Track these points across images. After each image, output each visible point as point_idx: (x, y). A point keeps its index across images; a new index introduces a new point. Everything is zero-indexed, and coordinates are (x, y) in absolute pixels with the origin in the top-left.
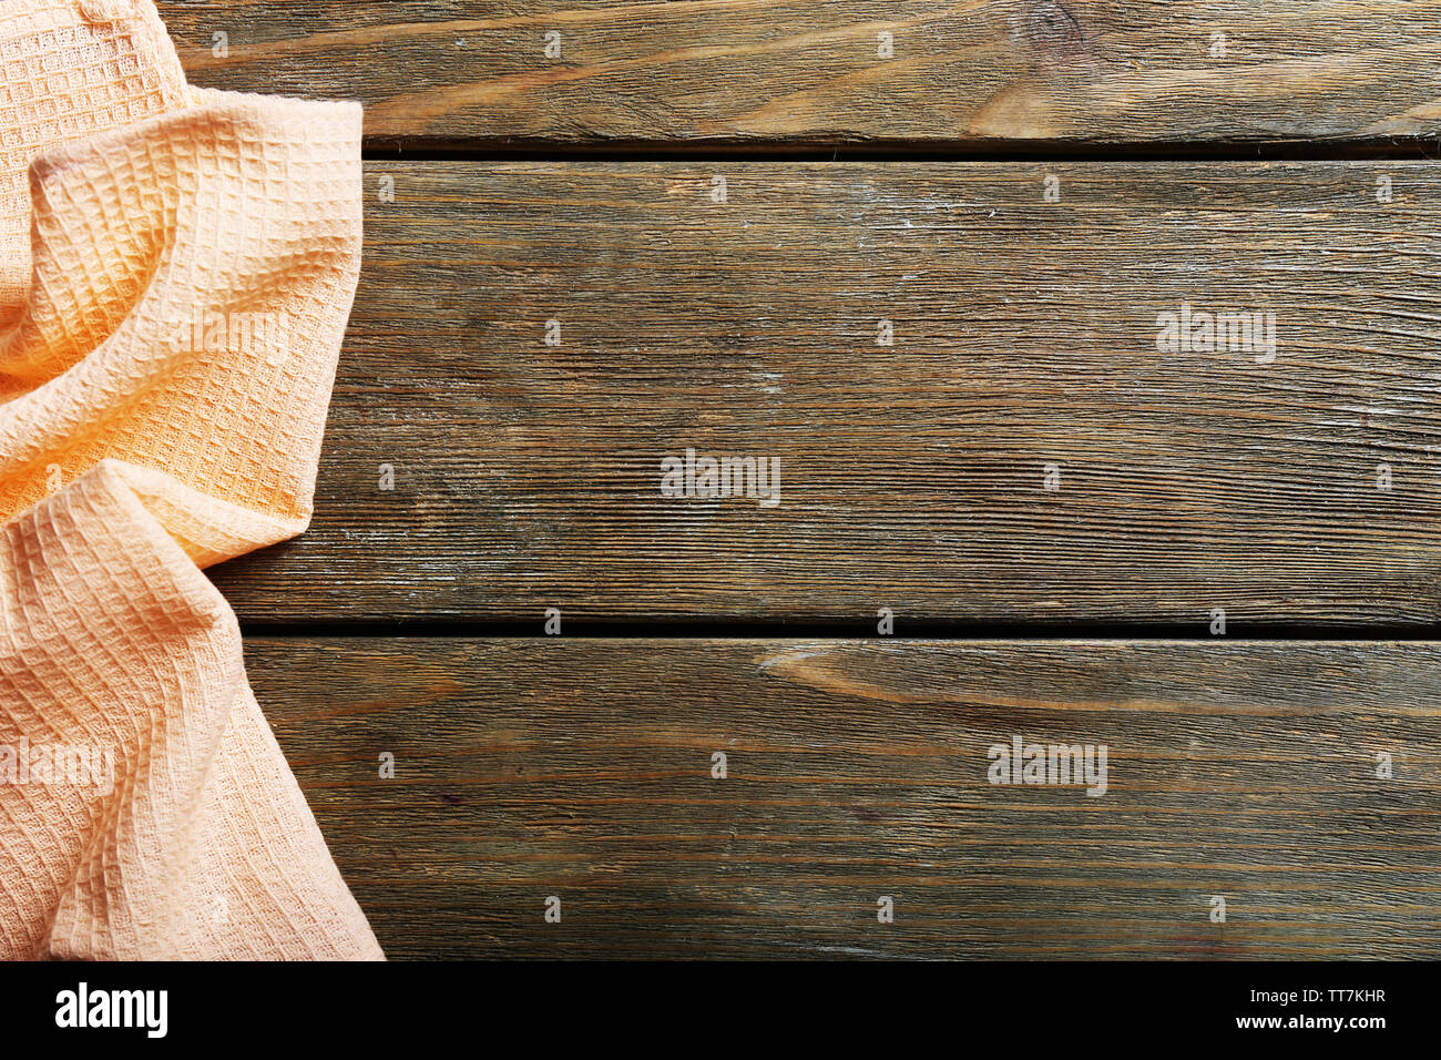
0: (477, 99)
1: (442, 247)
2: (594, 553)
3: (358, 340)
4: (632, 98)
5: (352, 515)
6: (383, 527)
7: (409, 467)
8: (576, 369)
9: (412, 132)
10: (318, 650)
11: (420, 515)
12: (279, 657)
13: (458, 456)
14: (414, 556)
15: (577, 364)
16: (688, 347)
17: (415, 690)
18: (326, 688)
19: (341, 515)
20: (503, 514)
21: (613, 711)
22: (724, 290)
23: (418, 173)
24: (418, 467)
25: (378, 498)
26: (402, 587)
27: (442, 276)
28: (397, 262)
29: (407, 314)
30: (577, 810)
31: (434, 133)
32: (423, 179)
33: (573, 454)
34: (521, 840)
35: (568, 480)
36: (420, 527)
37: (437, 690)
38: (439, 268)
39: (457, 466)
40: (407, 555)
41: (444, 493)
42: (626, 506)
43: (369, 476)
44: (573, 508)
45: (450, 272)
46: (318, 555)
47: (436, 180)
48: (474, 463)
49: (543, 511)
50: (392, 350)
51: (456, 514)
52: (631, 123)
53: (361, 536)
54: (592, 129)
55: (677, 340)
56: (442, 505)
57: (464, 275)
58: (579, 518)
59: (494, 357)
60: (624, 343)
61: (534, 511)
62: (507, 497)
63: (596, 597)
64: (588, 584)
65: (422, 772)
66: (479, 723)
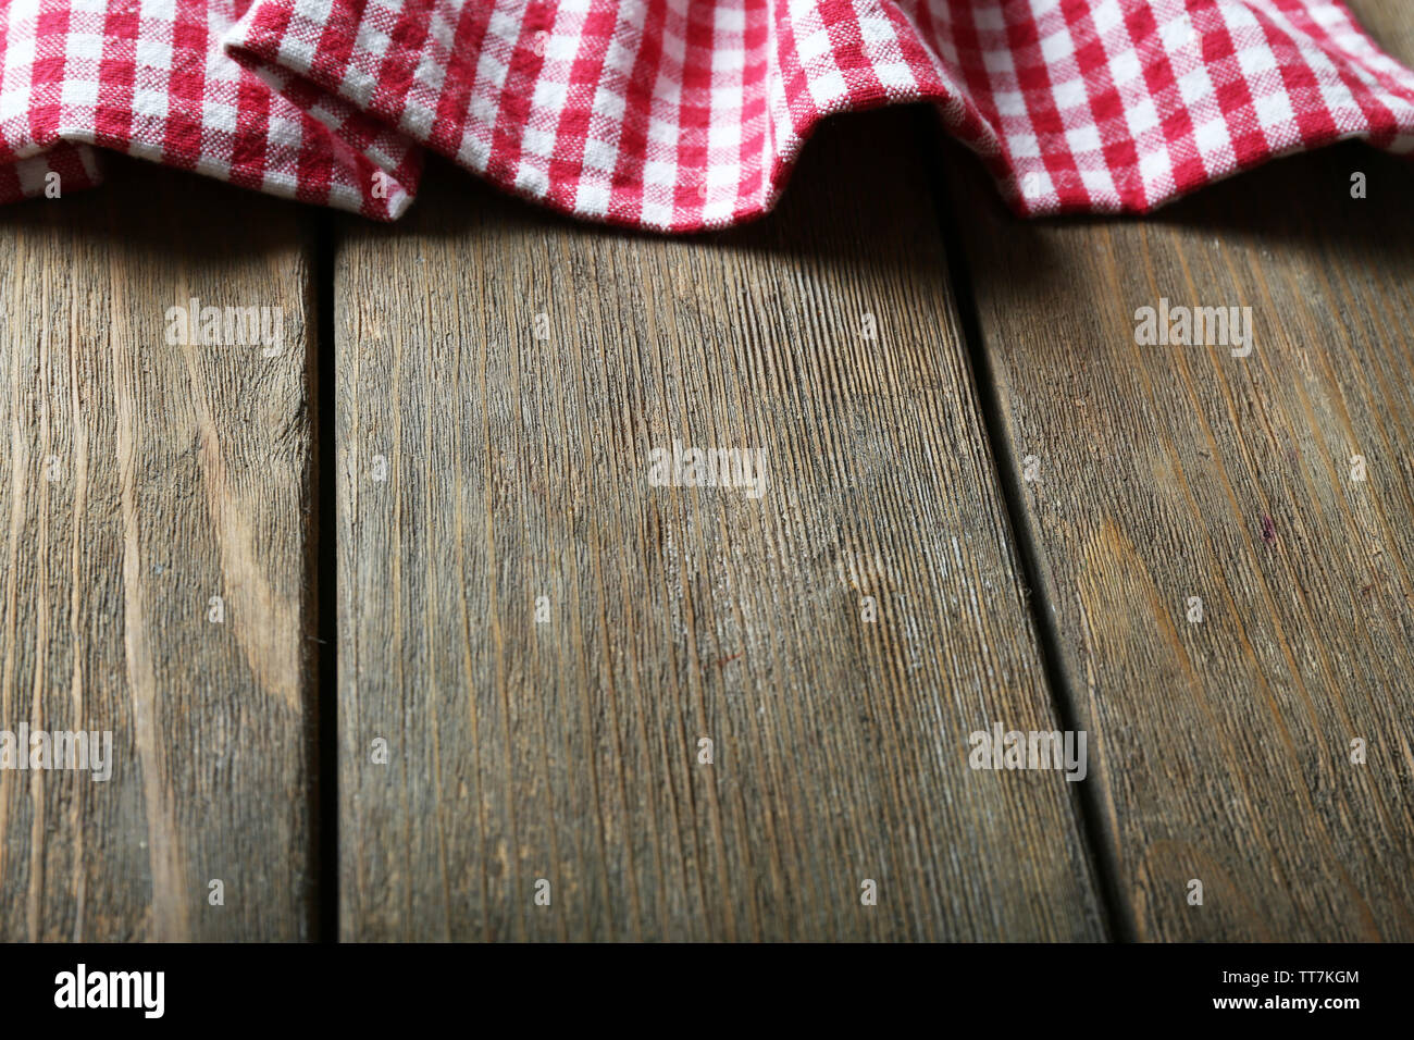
0: (246, 545)
1: (470, 575)
2: (886, 393)
3: (619, 670)
4: (246, 380)
5: (886, 665)
6: (897, 625)
7: (801, 598)
8: (634, 424)
9: (296, 618)
10: (1097, 692)
11: (870, 582)
12: (1122, 741)
13: (776, 544)
14: (931, 586)
15: (627, 422)
16: (590, 313)
17: (1125, 572)
18: (1152, 678)
19: (888, 675)
20: (851, 490)
21: (1095, 363)
22: (510, 278)
23: (357, 608)
24: (800, 587)
25: (854, 633)
26: (980, 597)
27: (512, 574)
28: (497, 626)
29: (575, 612)
30: (1238, 395)
31: (297, 593)
32: (367, 602)
33: (752, 419)
34: (1298, 450)
35: (791, 423)
36: (888, 584)
37: (1117, 548)
38: (501, 579)
39: (792, 546)
40: (932, 594)
41: (833, 558)
42: (815, 363)
43: (824, 644)
44: (828, 416)
45: (507, 563)
46: (953, 700)
47: (368, 587)
48: (783, 525)
49: (838, 447)
50: (629, 626)
51: (861, 540)
52: (282, 376)
53: (916, 649)
54: (291, 417)
55: (581, 321)
56: (851, 559)
57: (510, 545)
58: (841, 408)
59: (627, 509)
60: (591, 374)
61: (839, 456)
62: (826, 486)
63: (946, 390)
64: (930, 397)
65: (1240, 561)
66: (1151, 503)
